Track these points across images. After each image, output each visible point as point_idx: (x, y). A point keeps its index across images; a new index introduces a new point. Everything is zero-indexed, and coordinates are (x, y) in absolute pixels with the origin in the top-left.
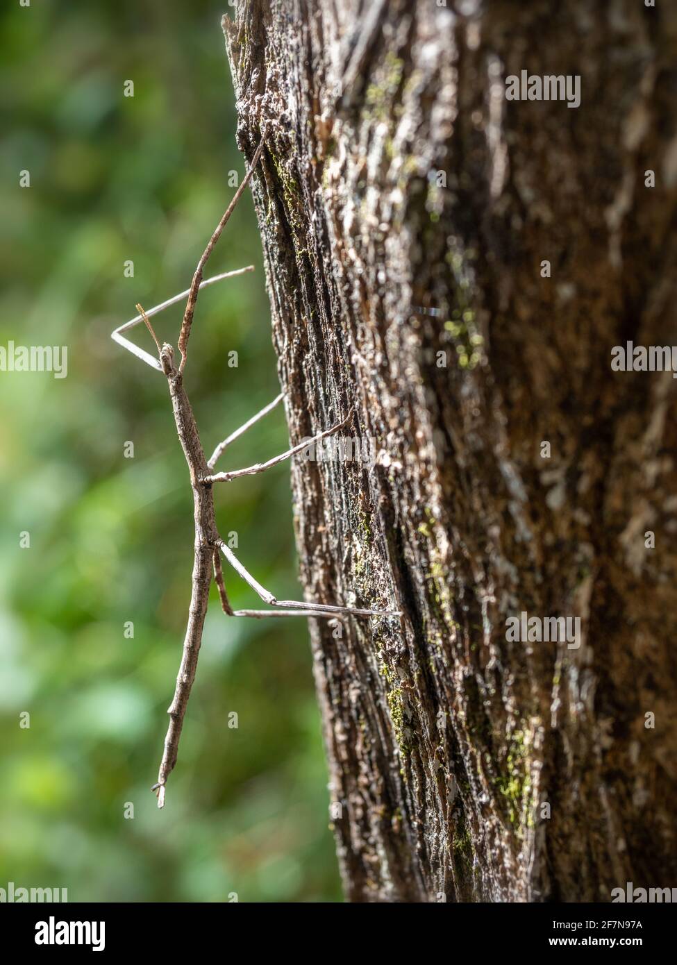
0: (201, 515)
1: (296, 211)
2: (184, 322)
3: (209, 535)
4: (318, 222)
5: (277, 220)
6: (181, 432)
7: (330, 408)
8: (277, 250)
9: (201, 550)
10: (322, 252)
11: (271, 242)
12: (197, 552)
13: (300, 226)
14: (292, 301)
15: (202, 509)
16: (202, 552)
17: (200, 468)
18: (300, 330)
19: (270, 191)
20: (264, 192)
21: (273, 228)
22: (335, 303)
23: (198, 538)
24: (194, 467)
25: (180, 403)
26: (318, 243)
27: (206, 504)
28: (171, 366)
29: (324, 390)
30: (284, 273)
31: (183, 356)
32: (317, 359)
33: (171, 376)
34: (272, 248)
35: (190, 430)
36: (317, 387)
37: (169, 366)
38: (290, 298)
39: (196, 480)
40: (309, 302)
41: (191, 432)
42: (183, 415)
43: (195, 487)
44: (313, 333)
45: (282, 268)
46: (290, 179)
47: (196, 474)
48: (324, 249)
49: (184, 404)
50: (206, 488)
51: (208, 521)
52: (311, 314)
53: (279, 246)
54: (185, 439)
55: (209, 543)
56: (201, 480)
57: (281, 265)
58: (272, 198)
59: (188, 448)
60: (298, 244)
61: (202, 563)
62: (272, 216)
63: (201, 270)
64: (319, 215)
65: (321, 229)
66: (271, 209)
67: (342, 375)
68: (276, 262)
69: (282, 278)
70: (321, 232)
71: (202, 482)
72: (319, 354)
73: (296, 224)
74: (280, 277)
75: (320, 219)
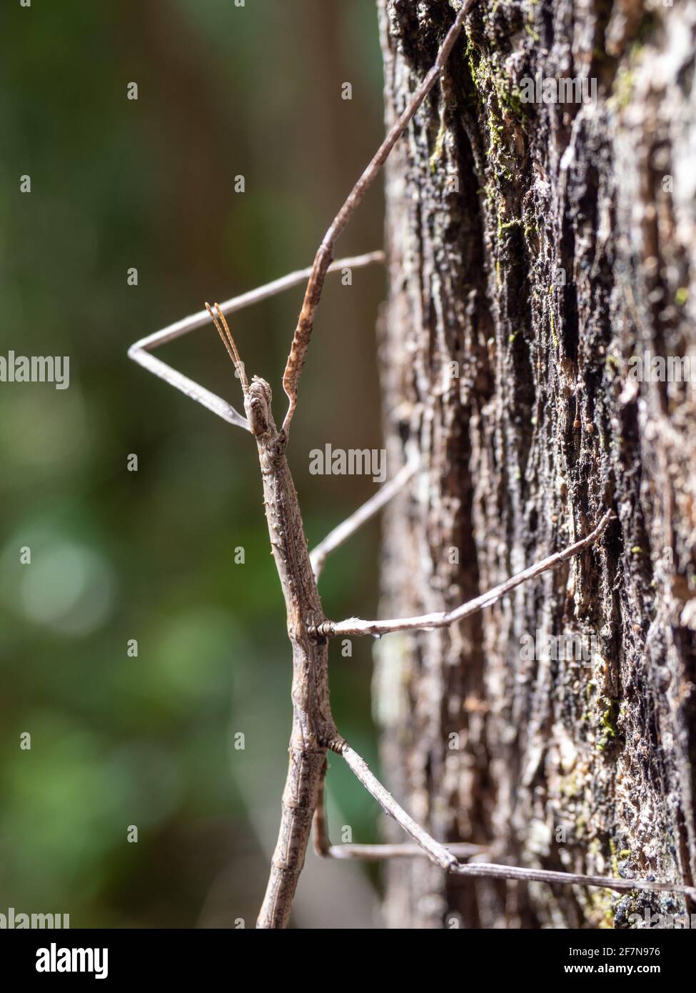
0: (308, 692)
1: (507, 150)
2: (295, 341)
3: (321, 728)
4: (576, 171)
5: (454, 166)
6: (280, 539)
7: (530, 505)
8: (444, 220)
9: (304, 756)
10: (575, 226)
11: (432, 204)
12: (296, 758)
13: (513, 178)
14: (463, 312)
15: (310, 681)
16: (306, 759)
17: (310, 608)
18: (476, 363)
19: (447, 114)
20: (433, 113)
21: (444, 180)
22: (592, 321)
23: (299, 735)
24: (299, 604)
25: (280, 487)
26: (567, 209)
27: (318, 673)
28: (267, 420)
29: (523, 472)
30: (455, 261)
31: (291, 401)
32: (512, 417)
33: (267, 438)
34: (432, 216)
35: (296, 538)
36: (506, 464)
37: (264, 420)
38: (460, 306)
39: (302, 629)
40: (510, 315)
41: (297, 542)
42: (283, 510)
43: (298, 641)
44: (510, 372)
45: (451, 251)
46: (511, 89)
47: (301, 617)
48: (581, 223)
49: (287, 490)
50: (318, 644)
51: (319, 704)
52: (512, 338)
53: (450, 212)
54: (286, 553)
55: (320, 743)
56: (311, 629)
57: (449, 247)
58: (449, 124)
59: (290, 570)
60: (503, 210)
61: (304, 780)
62: (444, 159)
63: (330, 245)
64: (582, 157)
65: (581, 184)
66: (444, 146)
67: (583, 451)
68: (438, 241)
69: (448, 270)
70: (581, 191)
71: (312, 633)
72: (517, 408)
73: (505, 173)
74: (444, 267)
75: (582, 166)
